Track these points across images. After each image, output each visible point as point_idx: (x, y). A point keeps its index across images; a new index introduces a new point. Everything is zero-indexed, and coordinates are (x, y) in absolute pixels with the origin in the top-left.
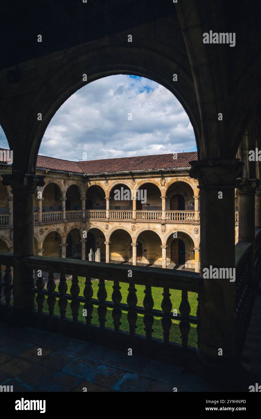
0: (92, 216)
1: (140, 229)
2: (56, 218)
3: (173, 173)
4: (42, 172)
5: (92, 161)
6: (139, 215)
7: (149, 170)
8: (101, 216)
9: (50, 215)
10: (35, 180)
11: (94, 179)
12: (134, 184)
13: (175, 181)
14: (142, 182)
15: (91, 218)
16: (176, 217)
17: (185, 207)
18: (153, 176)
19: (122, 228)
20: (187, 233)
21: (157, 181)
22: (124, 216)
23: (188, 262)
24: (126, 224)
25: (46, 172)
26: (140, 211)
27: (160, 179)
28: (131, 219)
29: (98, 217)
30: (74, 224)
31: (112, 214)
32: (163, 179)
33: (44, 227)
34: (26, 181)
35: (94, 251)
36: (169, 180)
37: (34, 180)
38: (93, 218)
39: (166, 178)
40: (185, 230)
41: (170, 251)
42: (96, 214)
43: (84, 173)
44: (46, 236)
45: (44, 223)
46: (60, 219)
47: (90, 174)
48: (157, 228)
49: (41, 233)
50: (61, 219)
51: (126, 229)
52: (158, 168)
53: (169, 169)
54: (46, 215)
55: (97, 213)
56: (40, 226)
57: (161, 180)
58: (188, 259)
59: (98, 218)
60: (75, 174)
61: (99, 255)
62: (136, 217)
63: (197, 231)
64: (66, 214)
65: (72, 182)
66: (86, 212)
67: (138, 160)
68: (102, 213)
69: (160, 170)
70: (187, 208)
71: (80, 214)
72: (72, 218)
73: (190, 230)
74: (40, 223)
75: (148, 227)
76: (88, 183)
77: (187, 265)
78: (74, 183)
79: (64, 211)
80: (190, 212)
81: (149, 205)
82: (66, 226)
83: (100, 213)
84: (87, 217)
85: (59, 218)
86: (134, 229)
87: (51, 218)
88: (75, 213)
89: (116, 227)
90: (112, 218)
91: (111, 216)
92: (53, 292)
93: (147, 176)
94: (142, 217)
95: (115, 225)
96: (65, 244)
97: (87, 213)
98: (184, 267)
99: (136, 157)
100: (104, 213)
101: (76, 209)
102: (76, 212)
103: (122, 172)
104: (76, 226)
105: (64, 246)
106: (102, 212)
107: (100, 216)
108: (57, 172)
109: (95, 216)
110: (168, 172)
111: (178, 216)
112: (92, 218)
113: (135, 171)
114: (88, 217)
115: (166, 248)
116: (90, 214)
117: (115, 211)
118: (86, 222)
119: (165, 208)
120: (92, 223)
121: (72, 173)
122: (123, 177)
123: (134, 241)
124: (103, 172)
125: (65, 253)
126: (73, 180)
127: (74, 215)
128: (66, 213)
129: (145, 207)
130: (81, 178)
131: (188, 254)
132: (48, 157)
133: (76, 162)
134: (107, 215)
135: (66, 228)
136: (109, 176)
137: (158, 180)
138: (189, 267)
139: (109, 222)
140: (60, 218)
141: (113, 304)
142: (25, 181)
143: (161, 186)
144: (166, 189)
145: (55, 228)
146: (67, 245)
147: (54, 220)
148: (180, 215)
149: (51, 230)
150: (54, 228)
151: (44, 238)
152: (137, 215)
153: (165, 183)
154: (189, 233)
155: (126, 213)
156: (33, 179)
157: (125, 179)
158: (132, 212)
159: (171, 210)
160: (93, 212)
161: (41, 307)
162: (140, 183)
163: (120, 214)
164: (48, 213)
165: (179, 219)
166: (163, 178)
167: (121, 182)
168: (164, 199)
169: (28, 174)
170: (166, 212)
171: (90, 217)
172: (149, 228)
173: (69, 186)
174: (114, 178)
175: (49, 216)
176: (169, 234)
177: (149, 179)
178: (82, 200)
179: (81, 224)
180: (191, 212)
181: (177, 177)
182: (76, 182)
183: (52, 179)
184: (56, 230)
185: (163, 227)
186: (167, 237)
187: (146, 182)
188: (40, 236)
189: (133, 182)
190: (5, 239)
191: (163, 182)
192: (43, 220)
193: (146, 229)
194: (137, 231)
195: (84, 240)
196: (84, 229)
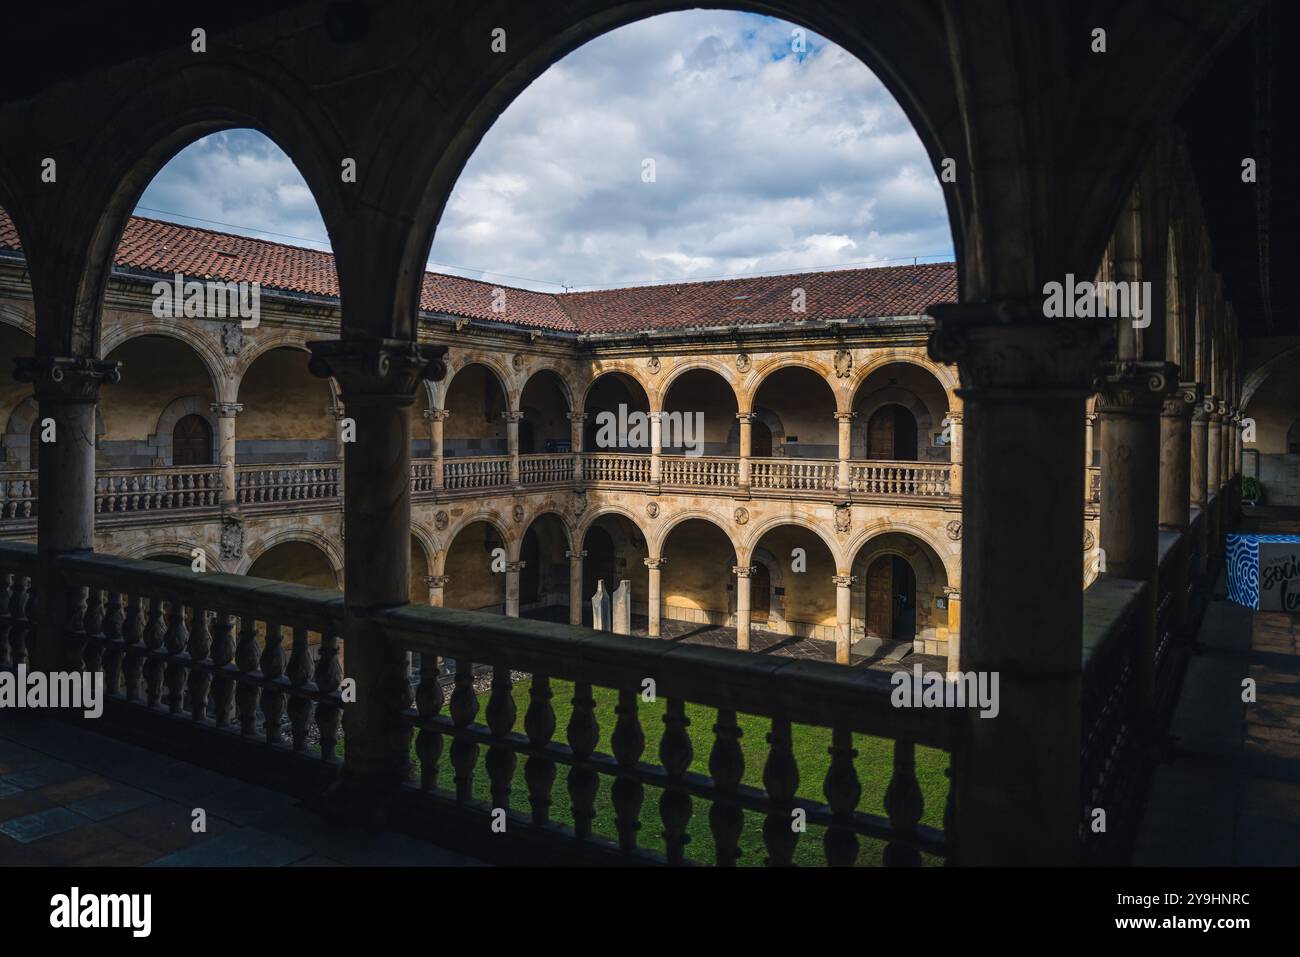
0: (604, 473)
1: (763, 518)
2: (489, 477)
3: (877, 333)
5: (607, 293)
6: (760, 473)
7: (797, 324)
8: (634, 475)
9: (468, 469)
10: (413, 360)
11: (612, 352)
12: (745, 369)
13: (884, 360)
14: (773, 362)
15: (601, 479)
16: (886, 484)
17: (919, 449)
18: (810, 342)
19: (703, 516)
20: (924, 536)
21: (822, 360)
22: (709, 476)
23: (926, 632)
24: (717, 500)
25: (458, 329)
26: (762, 461)
27: (832, 353)
28: (733, 486)
29: (625, 476)
30: (546, 499)
31: (669, 467)
32: (844, 352)
33: (450, 507)
34: (387, 362)
35: (611, 588)
36: (865, 357)
37: (409, 361)
38: (607, 479)
39: (853, 352)
40: (917, 527)
41: (863, 595)
42: (616, 465)
43: (579, 332)
44: (455, 535)
45: (449, 493)
46: (502, 482)
47: (598, 335)
48: (821, 517)
49: (440, 525)
50: (505, 481)
51: (718, 518)
52: (825, 318)
53: (863, 320)
54: (456, 469)
55: (620, 464)
56: (437, 501)
57: (835, 357)
58: (924, 623)
59: (625, 479)
60: (552, 336)
61: (626, 603)
62: (750, 479)
63: (957, 531)
64: (522, 464)
65: (541, 359)
66: (584, 460)
67: (761, 289)
68: (638, 466)
69: (833, 325)
70: (925, 453)
71: (565, 466)
72: (539, 480)
73: (935, 526)
74: (436, 492)
75: (789, 513)
76: (594, 366)
77: (921, 643)
78: (547, 365)
79: (513, 456)
80: (935, 467)
81: (795, 439)
82: (520, 504)
83: (632, 464)
84: (587, 477)
85: (496, 480)
86: (742, 520)
87: (472, 478)
88: (549, 461)
89: (684, 510)
90: (669, 482)
91: (666, 476)
92: (470, 727)
93: (789, 344)
94: (770, 480)
95: (681, 507)
96: (518, 562)
97: (590, 463)
98: (911, 650)
99: (752, 280)
100: (644, 466)
101: (551, 450)
102: (554, 461)
103: (706, 329)
104: (554, 504)
105: (514, 567)
106: (638, 462)
107: (632, 473)
108: (491, 329)
109: (616, 473)
110: (860, 331)
111: (894, 478)
112: (604, 481)
113: (750, 326)
114: (590, 477)
115: (849, 586)
116: (598, 465)
117: (682, 460)
118: (584, 492)
119: (848, 450)
120: (606, 496)
121: (539, 333)
122: (710, 347)
123: (744, 560)
124: (643, 330)
125: (517, 592)
126: (545, 353)
127: (547, 467)
128: (519, 463)
129: (782, 446)
130: (569, 347)
131: (926, 606)
132: (465, 279)
133: (552, 295)
134: (655, 472)
135: (519, 511)
136: (661, 341)
137: (828, 357)
138: (927, 652)
139: (660, 493)
140: (502, 479)
141: (664, 772)
142: (384, 363)
143: (836, 378)
144: (852, 389)
145: (485, 509)
146: (523, 566)
147: (480, 484)
148: (898, 477)
149: (473, 515)
150: (482, 509)
151: (450, 543)
152: (754, 473)
153: (850, 366)
154: (931, 536)
155: (716, 464)
156: (408, 357)
157: (713, 352)
158: (738, 461)
159: (868, 458)
160: (607, 461)
161: (430, 771)
162: (766, 366)
163: (699, 470)
164: (462, 461)
165: (895, 490)
166: (843, 349)
167: (700, 364)
168: (846, 420)
169: (392, 342)
170: (852, 464)
171: (598, 477)
172: (793, 516)
173: (531, 373)
174: (679, 349)
175: (466, 471)
176: (862, 538)
177: (796, 353)
178: (576, 420)
179: (567, 497)
180: (939, 468)
181: (892, 349)
182: (554, 360)
183: (477, 352)
184: (486, 516)
185: (842, 514)
186: (854, 550)
187: (784, 363)
188: (436, 535)
189: (743, 362)
190: (326, 541)
191: (844, 363)
192: (445, 484)
193: (783, 520)
194: (752, 528)
195: (577, 550)
196: (578, 515)
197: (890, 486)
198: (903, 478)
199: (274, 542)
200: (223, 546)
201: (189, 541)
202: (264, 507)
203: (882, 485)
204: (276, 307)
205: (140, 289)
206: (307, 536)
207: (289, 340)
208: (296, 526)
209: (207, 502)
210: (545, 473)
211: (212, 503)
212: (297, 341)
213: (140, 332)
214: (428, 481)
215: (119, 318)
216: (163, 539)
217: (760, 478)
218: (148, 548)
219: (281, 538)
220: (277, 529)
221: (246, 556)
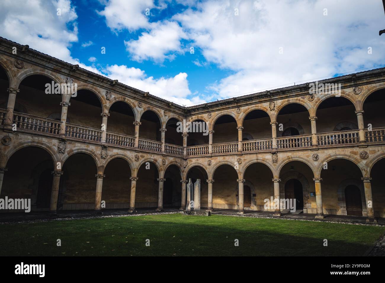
1: (246, 161)
2: (154, 148)
3: (283, 94)
4: (141, 95)
6: (246, 146)
8: (203, 152)
11: (196, 113)
12: (240, 112)
13: (286, 103)
14: (249, 109)
16: (289, 144)
18: (261, 100)
19: (226, 163)
20: (304, 161)
21: (265, 106)
22: (228, 150)
23: (307, 205)
24: (231, 157)
25: (145, 96)
26: (246, 142)
27: (269, 103)
28: (236, 152)
29: (200, 153)
30: (173, 159)
31: (215, 148)
33: (140, 154)
36: (279, 103)
38: (194, 155)
39: (275, 102)
40: (302, 158)
41: (284, 194)
42: (197, 150)
44: (141, 164)
45: (140, 149)
47: (192, 108)
48: (267, 158)
49: (136, 159)
50: (160, 150)
51: (231, 163)
54: (143, 143)
55: (199, 149)
56: (136, 151)
57: (269, 104)
58: (306, 202)
59: (200, 154)
60: (177, 106)
61: (199, 187)
62: (242, 149)
63: (316, 158)
65: (173, 114)
66: (187, 149)
68: (204, 149)
69: (268, 92)
71: (181, 151)
72: (171, 153)
74: (135, 148)
76: (191, 118)
77: (306, 210)
78: (175, 116)
79: (163, 143)
80: (306, 137)
82: (165, 159)
84: (188, 155)
85: (157, 149)
86: (240, 163)
87: (148, 147)
88: (175, 148)
89: (220, 162)
90: (215, 153)
91: (214, 151)
93: (254, 102)
95: (219, 160)
96: (162, 179)
97: (189, 150)
98: (302, 212)
100: (206, 149)
102: (177, 148)
104: (177, 162)
109: (197, 152)
110: (277, 94)
111: (292, 142)
115: (278, 182)
116: (192, 151)
117: (219, 145)
118: (187, 159)
120: (194, 160)
121: (172, 103)
122: (227, 107)
123: (241, 177)
125: (163, 189)
126: (174, 112)
127: (174, 149)
128: (165, 146)
130: (182, 111)
131: (307, 196)
134: (210, 150)
135: (164, 161)
136: (211, 106)
137: (267, 105)
138: (308, 213)
139: (212, 156)
143: (270, 111)
144: (275, 114)
145: (152, 157)
146: (165, 180)
147: (151, 149)
148: (294, 142)
149: (148, 159)
151: (139, 166)
152: (243, 146)
153: (274, 106)
154: (307, 160)
155: (230, 145)
157: (229, 108)
158: (238, 143)
162: (246, 110)
163: (225, 148)
164: (145, 140)
165: (293, 147)
166: (272, 101)
167: (224, 113)
168: (274, 124)
170: (277, 139)
171: (191, 154)
172: (257, 159)
173: (170, 118)
174: (218, 108)
175: (146, 144)
176: (282, 165)
177: (256, 105)
178: (184, 136)
179: (181, 161)
180: (308, 136)
181: (288, 99)
182: (178, 115)
183: (152, 106)
184: (153, 161)
185: (274, 156)
186: (279, 169)
187: (252, 109)
188: (135, 163)
189: (239, 110)
190: (95, 155)
191: (273, 106)
192: (139, 146)
193: (254, 161)
194: (243, 165)
195: (185, 180)
196: (185, 167)
197: (291, 145)
198: (295, 142)
199: (77, 151)
200: (59, 148)
201: (46, 144)
202: (74, 139)
203: (288, 145)
204: (85, 74)
205: (39, 57)
206: (89, 152)
207: (89, 88)
208: (85, 148)
209: (55, 133)
210: (174, 151)
211: (56, 133)
212: (91, 88)
213: (38, 73)
214: (133, 144)
215: (31, 67)
216: (37, 141)
217: (246, 148)
218: (31, 142)
219: (80, 151)
220: (78, 147)
221: (66, 153)
